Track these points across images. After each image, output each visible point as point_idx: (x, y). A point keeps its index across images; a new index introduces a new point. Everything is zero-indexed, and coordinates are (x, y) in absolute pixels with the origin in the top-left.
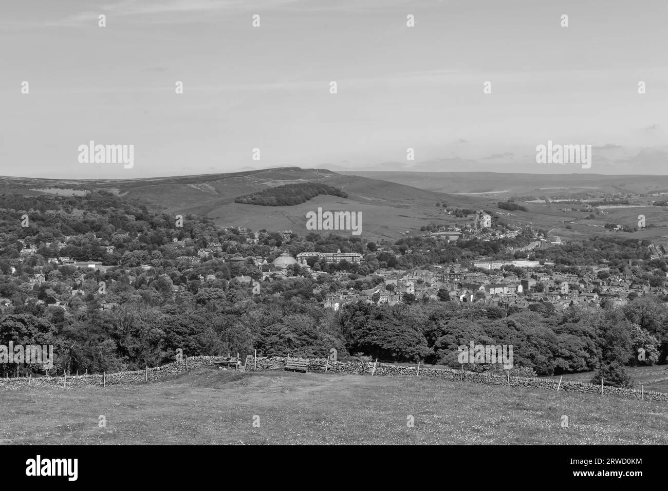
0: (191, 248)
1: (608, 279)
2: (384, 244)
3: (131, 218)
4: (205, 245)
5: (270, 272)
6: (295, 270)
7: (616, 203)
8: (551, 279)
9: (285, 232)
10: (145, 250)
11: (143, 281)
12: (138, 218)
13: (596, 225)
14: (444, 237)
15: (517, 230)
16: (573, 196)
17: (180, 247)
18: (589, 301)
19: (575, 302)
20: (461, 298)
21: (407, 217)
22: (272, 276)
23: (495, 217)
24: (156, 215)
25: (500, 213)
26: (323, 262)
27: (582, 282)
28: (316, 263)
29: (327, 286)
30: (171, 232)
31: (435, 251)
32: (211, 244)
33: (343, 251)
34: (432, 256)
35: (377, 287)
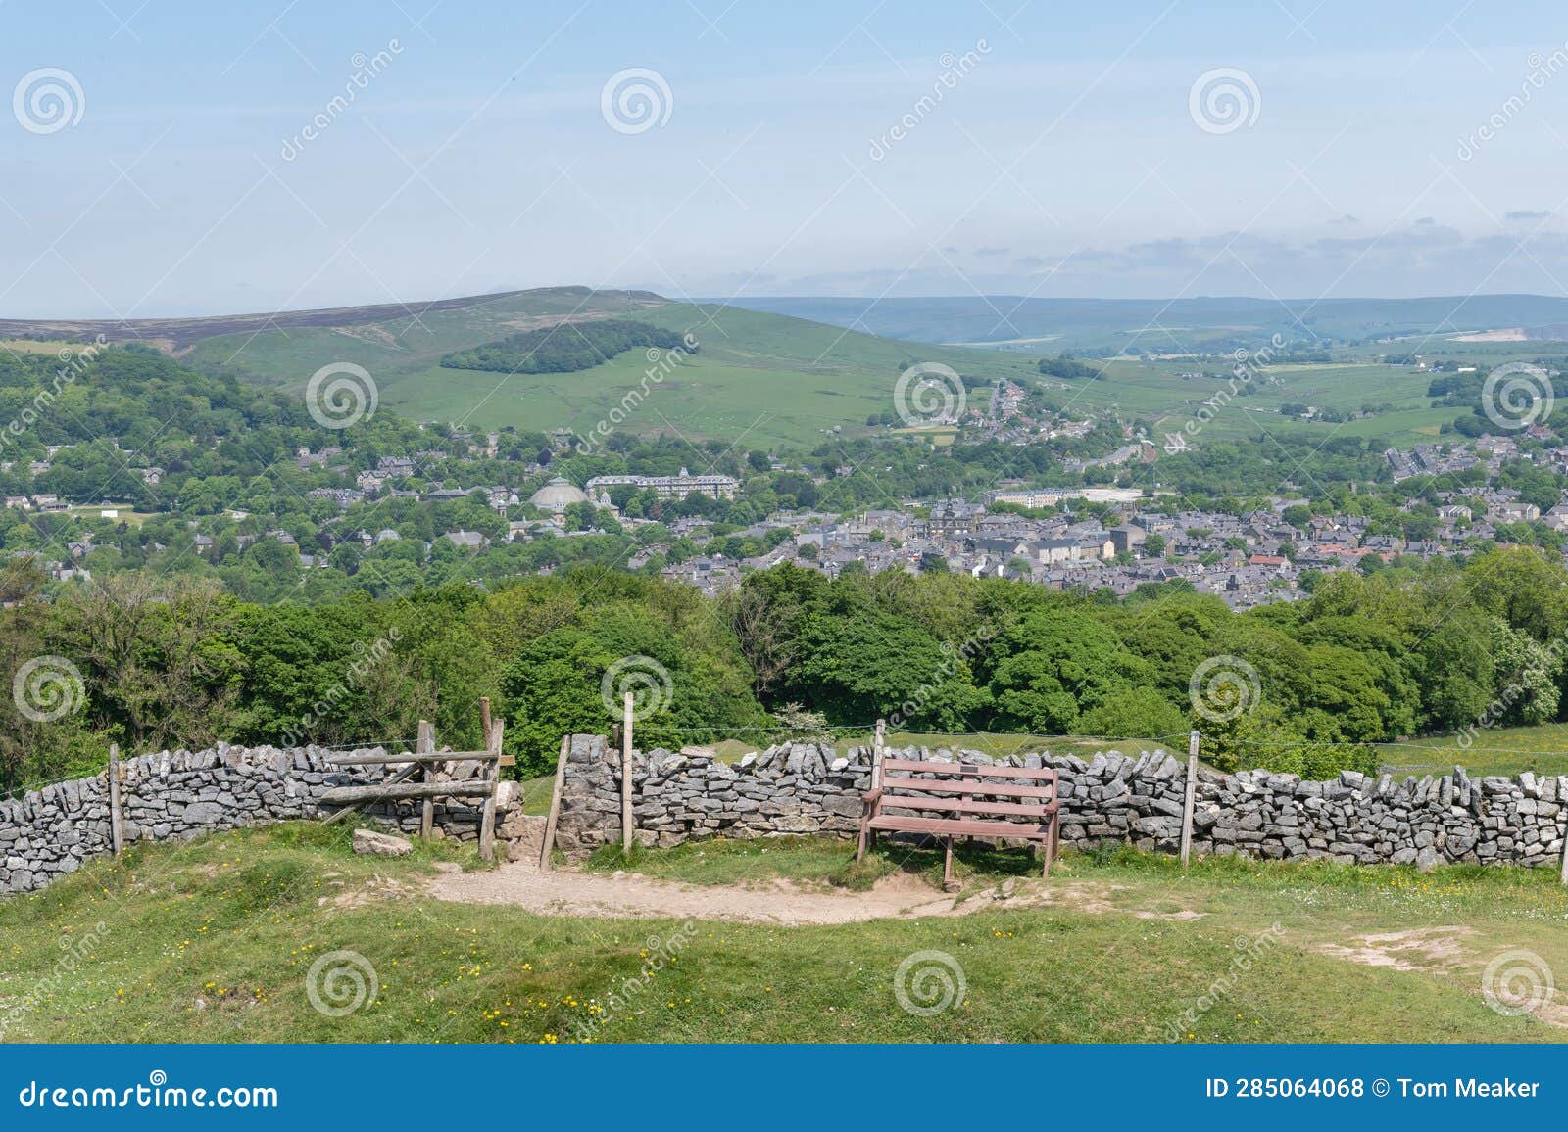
0: (341, 470)
1: (1308, 524)
2: (785, 456)
3: (201, 403)
4: (373, 463)
5: (525, 522)
6: (583, 516)
7: (1301, 360)
8: (1178, 526)
9: (557, 433)
10: (233, 475)
11: (228, 547)
12: (217, 403)
13: (1260, 407)
14: (922, 438)
15: (1085, 420)
16: (1201, 346)
17: (314, 468)
18: (1272, 576)
19: (1240, 578)
20: (976, 571)
21: (834, 394)
22: (531, 531)
23: (1034, 393)
24: (260, 396)
25: (1045, 383)
26: (647, 499)
27: (1250, 532)
28: (632, 501)
29: (659, 550)
30: (293, 435)
31: (905, 469)
32: (387, 460)
33: (692, 472)
34: (898, 479)
35: (775, 552)
